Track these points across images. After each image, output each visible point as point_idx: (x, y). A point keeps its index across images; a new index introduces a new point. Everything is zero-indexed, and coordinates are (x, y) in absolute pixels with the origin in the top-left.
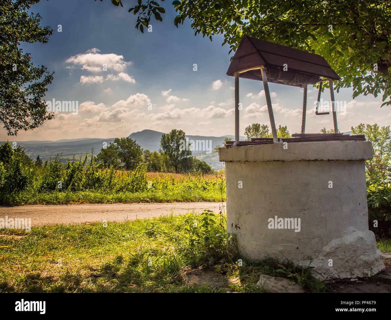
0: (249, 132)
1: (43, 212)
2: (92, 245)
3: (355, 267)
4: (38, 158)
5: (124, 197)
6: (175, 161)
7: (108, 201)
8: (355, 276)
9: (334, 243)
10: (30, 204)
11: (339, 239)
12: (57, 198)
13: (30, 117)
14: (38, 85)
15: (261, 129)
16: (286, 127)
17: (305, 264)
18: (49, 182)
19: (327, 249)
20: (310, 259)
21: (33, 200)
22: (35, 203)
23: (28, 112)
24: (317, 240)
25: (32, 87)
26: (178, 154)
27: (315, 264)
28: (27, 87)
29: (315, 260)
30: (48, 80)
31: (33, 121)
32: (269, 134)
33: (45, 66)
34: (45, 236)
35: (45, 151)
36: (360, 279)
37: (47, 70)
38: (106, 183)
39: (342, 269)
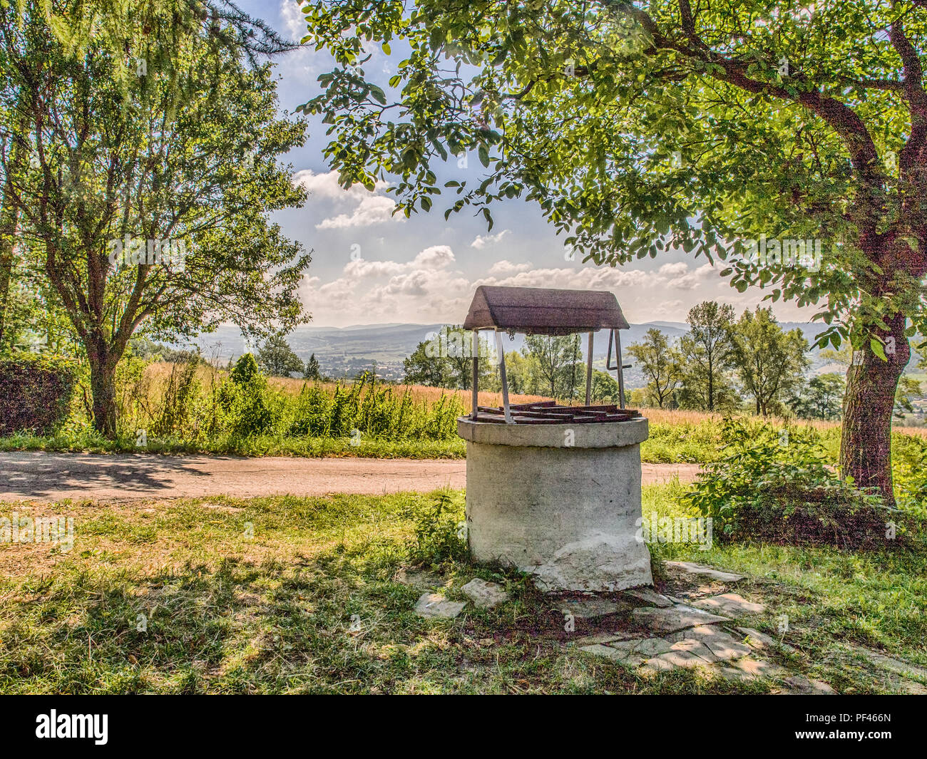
0: (696, 317)
1: (280, 471)
2: (321, 527)
3: (591, 578)
4: (312, 359)
5: (411, 449)
6: (551, 369)
7: (387, 455)
8: (590, 589)
9: (569, 547)
10: (270, 455)
11: (576, 543)
12: (309, 448)
13: (277, 320)
14: (290, 271)
15: (719, 313)
16: (770, 309)
17: (529, 570)
18: (304, 420)
19: (558, 554)
20: (538, 564)
21: (276, 449)
22: (278, 454)
23: (275, 311)
24: (548, 542)
25: (281, 275)
26: (556, 357)
27: (541, 571)
28: (274, 275)
29: (542, 567)
30: (304, 262)
31: (282, 326)
32: (735, 322)
33: (300, 242)
34: (268, 511)
35: (325, 344)
36: (596, 593)
37: (303, 248)
38: (394, 422)
39: (574, 580)
